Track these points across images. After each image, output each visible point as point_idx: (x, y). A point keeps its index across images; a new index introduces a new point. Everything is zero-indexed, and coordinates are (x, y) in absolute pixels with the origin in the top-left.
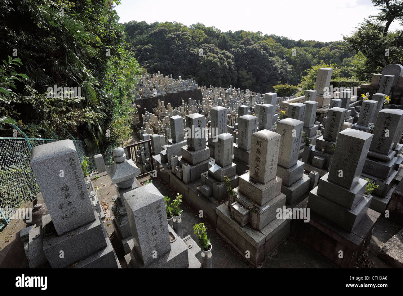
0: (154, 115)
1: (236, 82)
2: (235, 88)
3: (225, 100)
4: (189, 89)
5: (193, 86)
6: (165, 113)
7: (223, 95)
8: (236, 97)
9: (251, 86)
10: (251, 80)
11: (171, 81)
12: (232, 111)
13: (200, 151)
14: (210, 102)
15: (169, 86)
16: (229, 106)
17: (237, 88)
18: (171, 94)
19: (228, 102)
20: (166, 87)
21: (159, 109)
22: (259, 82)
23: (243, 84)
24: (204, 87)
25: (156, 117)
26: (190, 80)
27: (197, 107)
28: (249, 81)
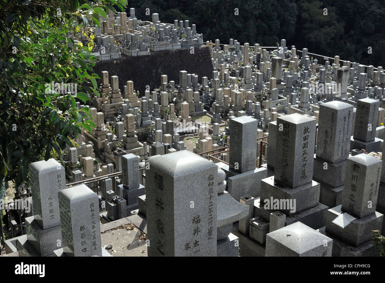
0: (94, 110)
1: (293, 30)
2: (294, 48)
3: (273, 78)
4: (179, 47)
5: (190, 38)
6: (121, 105)
7: (267, 64)
8: (297, 72)
9: (333, 42)
10: (333, 27)
11: (134, 25)
12: (292, 107)
13: (303, 189)
14: (232, 82)
15: (129, 37)
16: (281, 92)
17: (299, 47)
18: (134, 58)
19: (279, 82)
20: (121, 39)
21: (103, 94)
22: (352, 32)
23: (312, 36)
24: (214, 42)
25: (100, 115)
26: (182, 25)
27: (201, 94)
28: (329, 29)
